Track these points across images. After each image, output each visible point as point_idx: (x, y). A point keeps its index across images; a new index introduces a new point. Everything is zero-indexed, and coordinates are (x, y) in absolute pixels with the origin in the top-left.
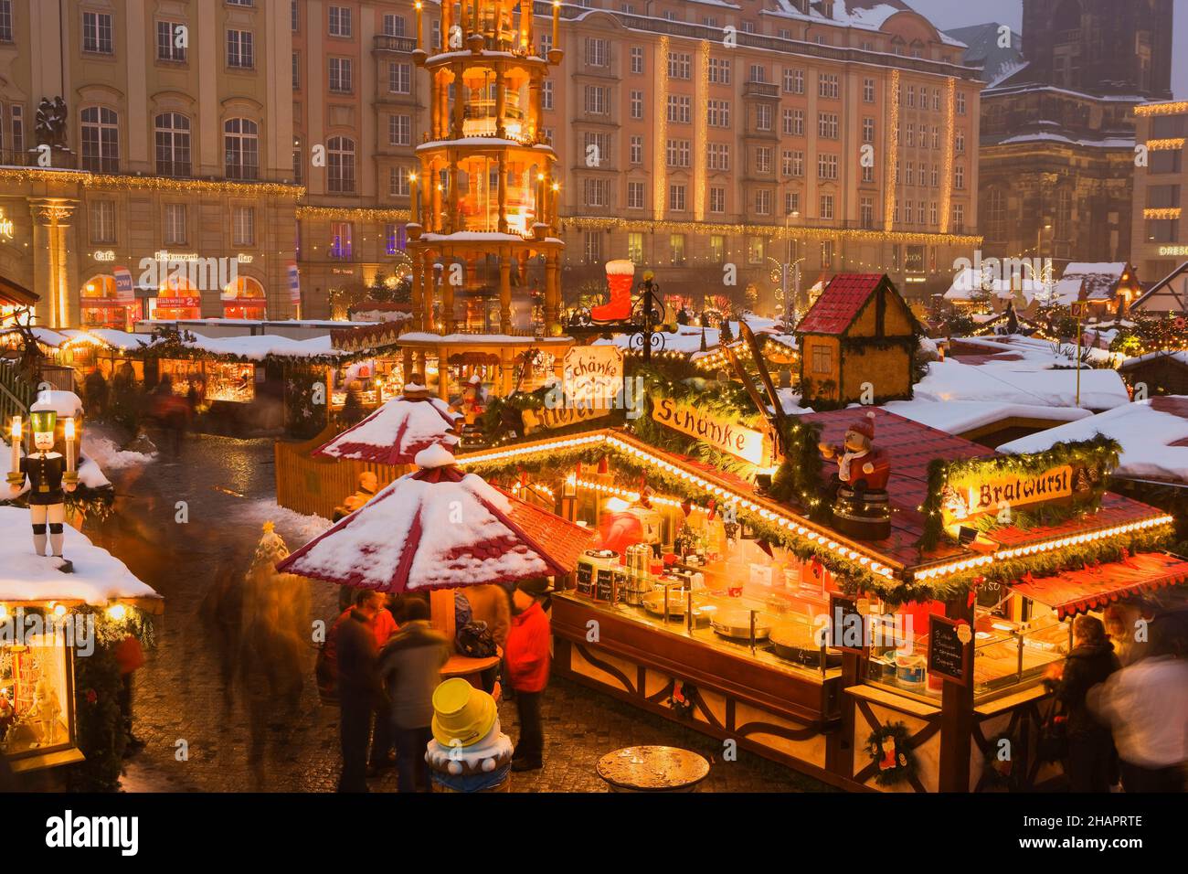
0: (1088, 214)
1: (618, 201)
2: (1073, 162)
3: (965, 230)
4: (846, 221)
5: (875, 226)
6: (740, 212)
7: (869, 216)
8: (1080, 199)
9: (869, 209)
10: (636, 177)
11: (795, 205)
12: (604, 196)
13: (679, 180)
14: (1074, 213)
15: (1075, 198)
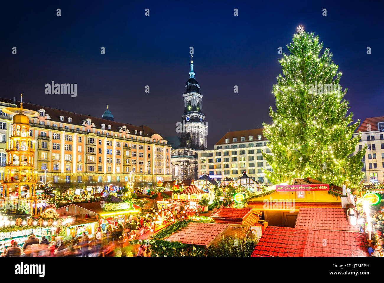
0: (193, 170)
1: (96, 170)
2: (190, 161)
3: (169, 174)
4: (145, 173)
5: (151, 173)
6: (123, 171)
7: (150, 172)
8: (192, 168)
9: (150, 170)
10: (100, 165)
11: (135, 170)
12: (93, 169)
13: (110, 165)
14: (191, 170)
15: (191, 168)
